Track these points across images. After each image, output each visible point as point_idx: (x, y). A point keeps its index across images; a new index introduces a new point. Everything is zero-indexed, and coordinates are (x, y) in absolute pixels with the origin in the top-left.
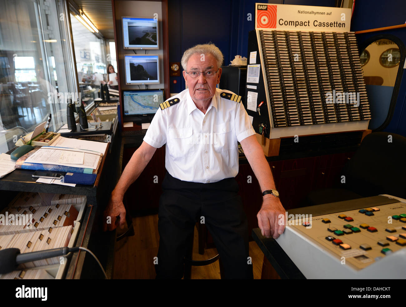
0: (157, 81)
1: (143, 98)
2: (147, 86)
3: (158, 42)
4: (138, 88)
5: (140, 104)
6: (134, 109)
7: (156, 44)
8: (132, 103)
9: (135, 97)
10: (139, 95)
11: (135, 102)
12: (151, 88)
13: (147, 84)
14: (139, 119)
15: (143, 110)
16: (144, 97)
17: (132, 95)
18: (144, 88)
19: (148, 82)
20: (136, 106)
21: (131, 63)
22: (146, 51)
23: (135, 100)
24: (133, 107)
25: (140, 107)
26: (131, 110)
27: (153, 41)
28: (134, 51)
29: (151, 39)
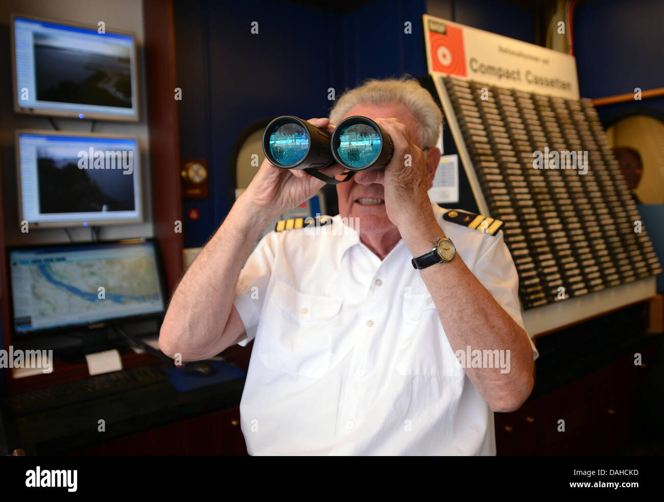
0: (134, 215)
1: (86, 270)
2: (97, 229)
3: (134, 100)
4: (65, 239)
5: (75, 291)
6: (54, 309)
7: (129, 105)
8: (46, 288)
9: (58, 267)
10: (71, 262)
11: (57, 283)
12: (111, 235)
13: (98, 223)
14: (75, 342)
15: (88, 308)
16: (90, 266)
17: (43, 263)
18: (87, 237)
19: (103, 216)
20: (61, 296)
21: (43, 155)
22: (94, 123)
23: (56, 278)
24: (48, 302)
25: (77, 299)
26: (42, 314)
27: (120, 95)
28: (53, 121)
29: (112, 90)
